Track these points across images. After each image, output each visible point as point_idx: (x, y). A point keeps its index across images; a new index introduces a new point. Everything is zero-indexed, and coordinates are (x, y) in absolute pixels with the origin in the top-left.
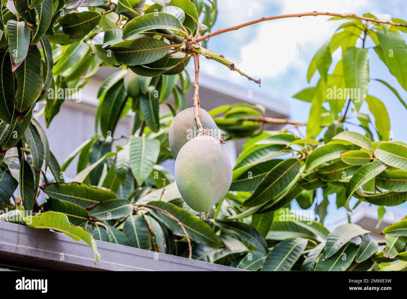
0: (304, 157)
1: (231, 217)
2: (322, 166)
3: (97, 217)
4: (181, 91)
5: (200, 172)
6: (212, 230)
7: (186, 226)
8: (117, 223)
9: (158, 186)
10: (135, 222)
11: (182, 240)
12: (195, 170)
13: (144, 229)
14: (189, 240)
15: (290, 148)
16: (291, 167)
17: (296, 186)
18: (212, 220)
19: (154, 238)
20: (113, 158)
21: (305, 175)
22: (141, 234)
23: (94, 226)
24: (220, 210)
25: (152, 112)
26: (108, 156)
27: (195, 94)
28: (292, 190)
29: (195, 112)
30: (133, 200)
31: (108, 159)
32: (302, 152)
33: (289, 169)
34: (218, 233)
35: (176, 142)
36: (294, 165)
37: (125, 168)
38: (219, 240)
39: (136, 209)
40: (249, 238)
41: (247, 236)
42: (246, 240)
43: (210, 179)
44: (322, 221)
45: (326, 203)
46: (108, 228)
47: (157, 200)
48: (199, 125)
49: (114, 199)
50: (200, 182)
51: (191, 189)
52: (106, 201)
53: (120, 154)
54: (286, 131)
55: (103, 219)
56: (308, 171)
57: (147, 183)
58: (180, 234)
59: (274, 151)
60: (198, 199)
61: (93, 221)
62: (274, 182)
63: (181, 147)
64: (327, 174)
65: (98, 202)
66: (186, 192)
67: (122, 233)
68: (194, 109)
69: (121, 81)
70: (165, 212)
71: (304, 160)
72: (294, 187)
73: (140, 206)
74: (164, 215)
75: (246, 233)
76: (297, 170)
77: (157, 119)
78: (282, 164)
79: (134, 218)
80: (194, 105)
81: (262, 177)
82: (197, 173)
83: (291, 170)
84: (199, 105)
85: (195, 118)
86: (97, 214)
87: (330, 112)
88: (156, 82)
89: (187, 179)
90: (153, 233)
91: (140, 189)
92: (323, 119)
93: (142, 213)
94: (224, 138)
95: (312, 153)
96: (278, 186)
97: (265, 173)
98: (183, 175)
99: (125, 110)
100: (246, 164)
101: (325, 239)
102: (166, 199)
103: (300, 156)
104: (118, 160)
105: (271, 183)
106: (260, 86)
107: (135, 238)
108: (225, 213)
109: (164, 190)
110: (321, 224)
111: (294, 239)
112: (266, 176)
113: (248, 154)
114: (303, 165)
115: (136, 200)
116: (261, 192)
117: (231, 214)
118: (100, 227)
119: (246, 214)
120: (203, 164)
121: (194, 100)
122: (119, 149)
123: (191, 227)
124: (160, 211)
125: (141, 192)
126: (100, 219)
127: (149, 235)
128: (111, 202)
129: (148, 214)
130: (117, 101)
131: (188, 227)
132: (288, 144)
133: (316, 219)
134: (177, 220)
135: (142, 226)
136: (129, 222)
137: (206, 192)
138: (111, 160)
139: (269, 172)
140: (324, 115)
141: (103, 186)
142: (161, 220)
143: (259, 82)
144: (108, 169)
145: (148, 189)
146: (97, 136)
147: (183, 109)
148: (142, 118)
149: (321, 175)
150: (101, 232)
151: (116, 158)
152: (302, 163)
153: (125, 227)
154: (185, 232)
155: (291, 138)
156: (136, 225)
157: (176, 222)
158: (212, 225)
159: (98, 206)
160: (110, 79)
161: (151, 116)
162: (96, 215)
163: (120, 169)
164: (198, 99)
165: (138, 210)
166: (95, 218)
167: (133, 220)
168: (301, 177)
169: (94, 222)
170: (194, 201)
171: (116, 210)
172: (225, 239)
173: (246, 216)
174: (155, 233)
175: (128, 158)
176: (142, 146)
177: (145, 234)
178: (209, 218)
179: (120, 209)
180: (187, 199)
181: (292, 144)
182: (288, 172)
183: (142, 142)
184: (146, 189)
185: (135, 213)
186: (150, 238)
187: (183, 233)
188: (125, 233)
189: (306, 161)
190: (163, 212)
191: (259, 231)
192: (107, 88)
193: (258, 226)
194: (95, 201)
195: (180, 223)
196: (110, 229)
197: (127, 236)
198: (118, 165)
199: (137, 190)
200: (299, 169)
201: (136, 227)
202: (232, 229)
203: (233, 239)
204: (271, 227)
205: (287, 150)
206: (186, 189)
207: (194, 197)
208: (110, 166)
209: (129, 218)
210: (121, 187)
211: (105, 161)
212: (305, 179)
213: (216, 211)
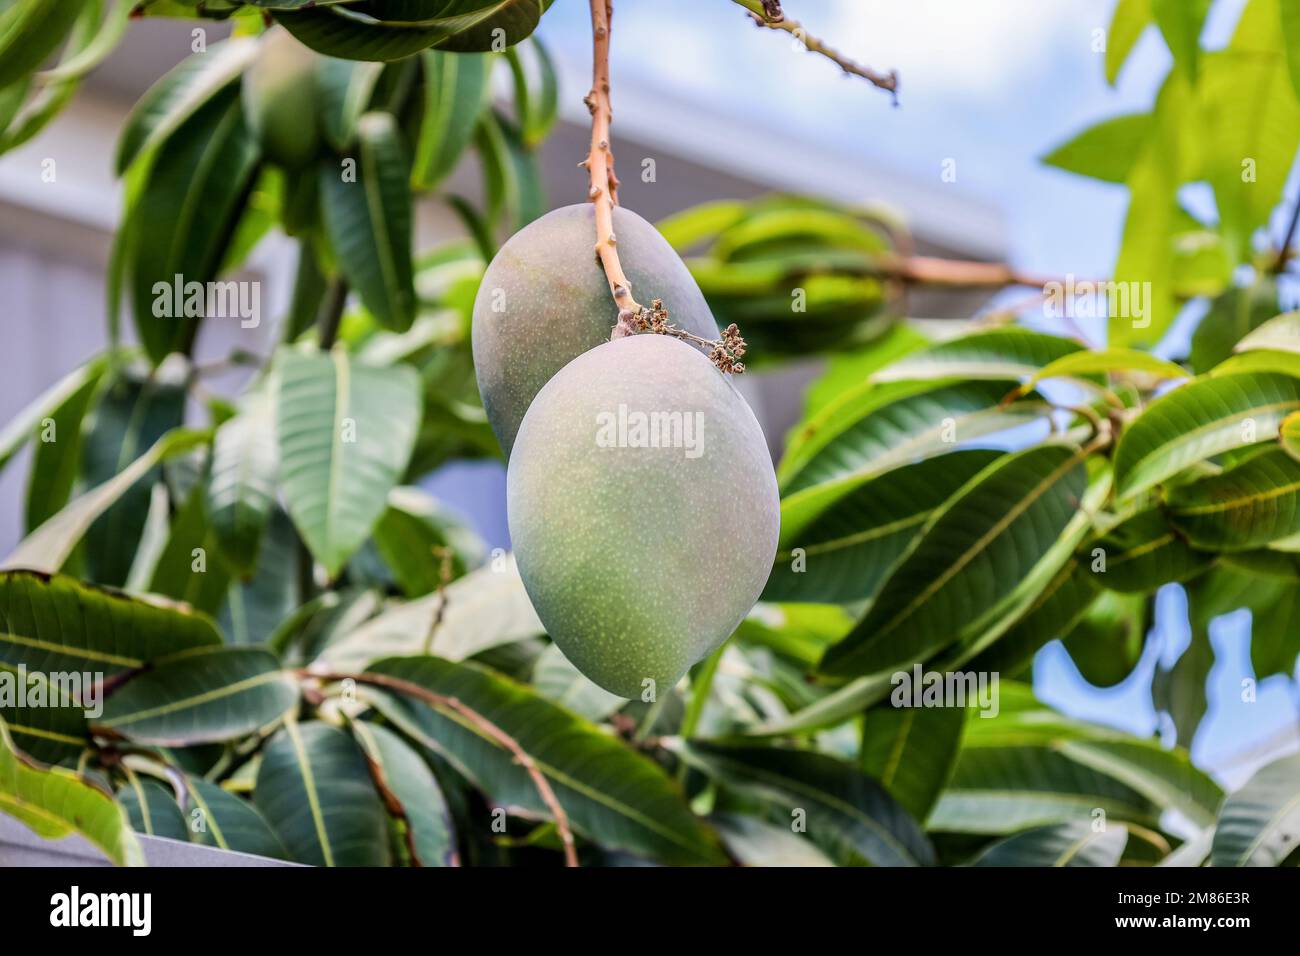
0: (1104, 438)
1: (759, 728)
2: (1193, 478)
3: (130, 734)
4: (514, 136)
5: (628, 508)
6: (675, 787)
7: (551, 771)
8: (223, 764)
9: (411, 587)
10: (311, 756)
11: (535, 837)
12: (605, 498)
13: (355, 787)
14: (568, 838)
15: (1035, 396)
16: (1045, 485)
17: (1067, 574)
18: (674, 743)
19: (401, 826)
20: (198, 456)
21: (1112, 521)
22: (338, 810)
23: (117, 775)
24: (707, 692)
25: (381, 237)
26: (175, 448)
27: (594, 140)
28: (1051, 592)
29: (595, 225)
30: (294, 655)
31: (172, 462)
32: (1095, 415)
33: (1033, 496)
34: (702, 805)
35: (510, 370)
36: (1057, 474)
37: (255, 503)
38: (709, 835)
39: (315, 693)
40: (850, 824)
41: (837, 815)
42: (835, 832)
43: (675, 539)
44: (1186, 739)
45: (1200, 657)
46: (183, 785)
47: (411, 648)
48: (617, 286)
49: (210, 649)
50: (627, 554)
51: (586, 589)
52: (173, 658)
53: (230, 439)
54: (1013, 318)
55: (161, 741)
56: (1127, 503)
57: (357, 573)
58: (527, 807)
59: (961, 408)
60: (620, 633)
61: (110, 751)
62: (966, 558)
63: (533, 393)
64: (1216, 515)
65: (134, 664)
66: (563, 601)
67: (251, 807)
68: (592, 214)
69: (230, 93)
70: (452, 708)
71: (1106, 452)
72: (1059, 583)
73: (332, 679)
74: (446, 720)
75: (836, 803)
76: (1071, 497)
77: (404, 268)
78: (1001, 472)
79: (303, 734)
80: (593, 191)
81: (906, 534)
82: (614, 510)
83: (1043, 497)
84: (615, 193)
85: (595, 255)
86: (131, 718)
87: (1218, 228)
88: (398, 95)
89: (568, 540)
90: (397, 803)
91: (329, 600)
92: (1182, 263)
93: (342, 713)
94: (735, 344)
95: (1145, 418)
96: (985, 576)
97: (920, 517)
98: (545, 523)
99: (247, 229)
100: (827, 473)
101: (1203, 827)
102: (453, 647)
103: (1084, 431)
104: (219, 465)
105: (948, 563)
106: (896, 104)
107: (314, 831)
108: (731, 710)
109: (445, 602)
110: (1181, 755)
111: (1065, 826)
112: (927, 528)
113: (839, 426)
114: (1099, 473)
115: (311, 651)
116: (903, 605)
117: (761, 714)
118: (148, 782)
119: (832, 711)
120: (644, 470)
121: (589, 171)
122: (223, 414)
123: (575, 775)
124: (427, 701)
125: (334, 615)
126: (143, 740)
127: (380, 817)
128: (197, 664)
129: (371, 715)
130: (212, 189)
131: (562, 778)
132: (1028, 377)
133: (1158, 734)
134: (510, 742)
135: (342, 772)
136: (282, 757)
137: (659, 599)
138: (185, 467)
139: (938, 513)
140: (1191, 242)
141: (156, 586)
142: (432, 744)
143: (889, 84)
144: (173, 509)
145: (366, 601)
146: (115, 354)
147: (527, 220)
148: (332, 270)
149: (1188, 521)
150: (151, 805)
151: (210, 460)
152: (1094, 464)
153: (263, 777)
154: (549, 796)
155: (1042, 350)
156: (314, 768)
157: (505, 753)
158: (672, 763)
159: (133, 683)
160: (176, 84)
161: (374, 256)
162: (126, 726)
163: (232, 509)
164: (611, 166)
165: (322, 700)
166: (122, 739)
167: (300, 744)
168: (1090, 531)
169: (116, 756)
170: (601, 643)
171: (222, 701)
172: (738, 830)
173: (835, 721)
174: (408, 806)
175: (268, 455)
176: (333, 395)
177: (356, 810)
178: (659, 731)
179: (240, 695)
180: (567, 636)
181: (1048, 376)
182: (1031, 510)
183: (332, 377)
184: (354, 600)
185: (308, 711)
186: (382, 831)
187: (539, 802)
188: (262, 807)
189: (1116, 454)
190: (441, 709)
191: (898, 793)
192: (163, 126)
193: (892, 768)
194: (118, 660)
195: (526, 760)
196: (193, 792)
197: (276, 821)
198: (223, 491)
199: (311, 605)
200: (1079, 494)
201: (316, 778)
202: (768, 784)
203: (771, 831)
204: (952, 774)
205: (1026, 405)
206: (564, 589)
207: (601, 624)
208: (182, 497)
209: (280, 737)
210: (235, 597)
211: (160, 473)
212: (1114, 540)
213: (689, 699)
